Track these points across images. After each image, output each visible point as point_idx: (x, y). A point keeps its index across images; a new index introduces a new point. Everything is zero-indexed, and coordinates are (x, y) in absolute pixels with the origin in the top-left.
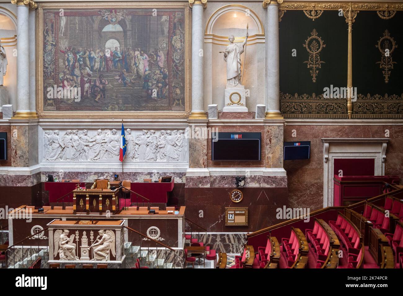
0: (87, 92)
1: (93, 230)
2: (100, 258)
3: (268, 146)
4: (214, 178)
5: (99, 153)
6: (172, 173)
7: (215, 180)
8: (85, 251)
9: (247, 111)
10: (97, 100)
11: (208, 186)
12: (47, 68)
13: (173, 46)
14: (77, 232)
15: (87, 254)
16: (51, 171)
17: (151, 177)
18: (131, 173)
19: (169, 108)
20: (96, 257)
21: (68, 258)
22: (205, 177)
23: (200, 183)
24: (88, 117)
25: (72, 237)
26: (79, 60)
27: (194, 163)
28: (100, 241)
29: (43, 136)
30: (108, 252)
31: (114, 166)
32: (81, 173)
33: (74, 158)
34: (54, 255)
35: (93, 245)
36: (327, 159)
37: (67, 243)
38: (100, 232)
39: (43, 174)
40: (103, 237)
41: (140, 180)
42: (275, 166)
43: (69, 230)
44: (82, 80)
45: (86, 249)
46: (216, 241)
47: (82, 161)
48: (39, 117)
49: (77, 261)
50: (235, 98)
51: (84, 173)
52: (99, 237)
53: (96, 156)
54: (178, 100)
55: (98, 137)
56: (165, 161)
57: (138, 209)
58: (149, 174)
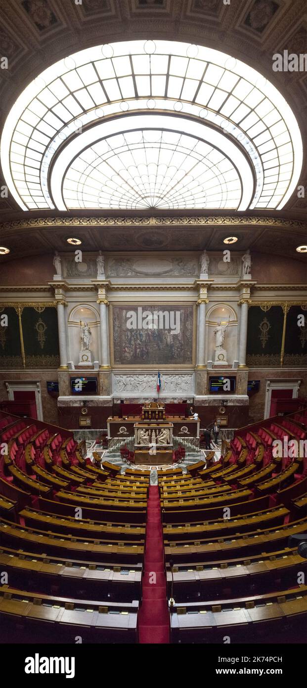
0: (138, 354)
2: (162, 443)
3: (239, 384)
5: (145, 387)
6: (186, 398)
7: (210, 401)
9: (227, 364)
10: (144, 358)
11: (207, 405)
12: (116, 340)
13: (186, 328)
14: (150, 430)
15: (155, 441)
16: (119, 398)
18: (163, 398)
19: (184, 362)
20: (159, 443)
21: (145, 443)
22: (205, 400)
23: (203, 403)
24: (139, 368)
26: (134, 336)
27: (200, 393)
28: (162, 435)
29: (115, 378)
30: (166, 440)
31: (153, 394)
32: (136, 398)
33: (132, 390)
35: (158, 437)
36: (268, 390)
37: (144, 436)
38: (161, 430)
39: (114, 399)
41: (168, 402)
42: (243, 394)
43: (145, 429)
44: (136, 348)
47: (136, 392)
48: (112, 368)
50: (221, 357)
52: (161, 432)
53: (144, 389)
54: (189, 358)
55: (145, 379)
56: (181, 391)
57: (174, 417)
58: (173, 398)
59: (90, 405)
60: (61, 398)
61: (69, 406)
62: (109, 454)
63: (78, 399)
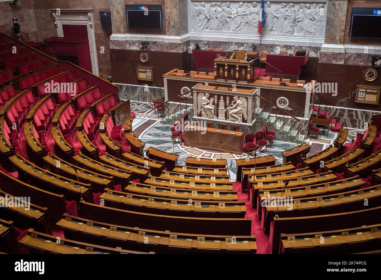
1: (229, 96)
2: (234, 120)
4: (349, 55)
5: (240, 25)
6: (307, 47)
7: (350, 56)
8: (222, 113)
11: (342, 63)
14: (216, 96)
15: (224, 114)
16: (198, 40)
17: (287, 50)
18: (268, 44)
20: (230, 118)
21: (208, 116)
22: (340, 54)
23: (334, 59)
25: (212, 100)
27: (330, 39)
28: (234, 106)
30: (241, 115)
31: (253, 37)
32: (223, 42)
33: (218, 29)
34: (198, 113)
35: (228, 108)
37: (208, 104)
38: (234, 98)
39: (192, 42)
40: (237, 103)
41: (277, 52)
43: (209, 94)
45: (223, 111)
46: (344, 115)
47: (225, 31)
49: (216, 119)
51: (226, 42)
52: (233, 102)
53: (237, 28)
55: (240, 9)
56: (302, 35)
57: (271, 80)
58: (286, 46)
59: (153, 50)
60: (115, 36)
61: (124, 49)
62: (161, 125)
63: (136, 40)
